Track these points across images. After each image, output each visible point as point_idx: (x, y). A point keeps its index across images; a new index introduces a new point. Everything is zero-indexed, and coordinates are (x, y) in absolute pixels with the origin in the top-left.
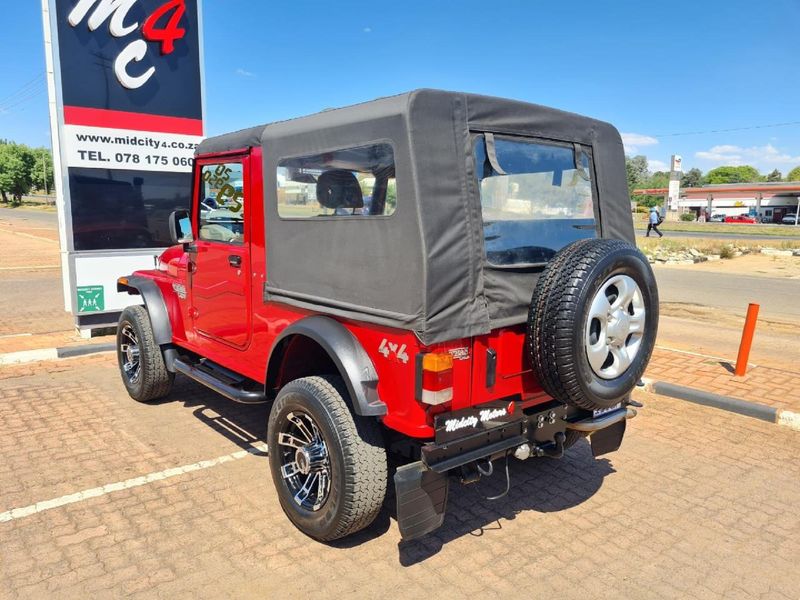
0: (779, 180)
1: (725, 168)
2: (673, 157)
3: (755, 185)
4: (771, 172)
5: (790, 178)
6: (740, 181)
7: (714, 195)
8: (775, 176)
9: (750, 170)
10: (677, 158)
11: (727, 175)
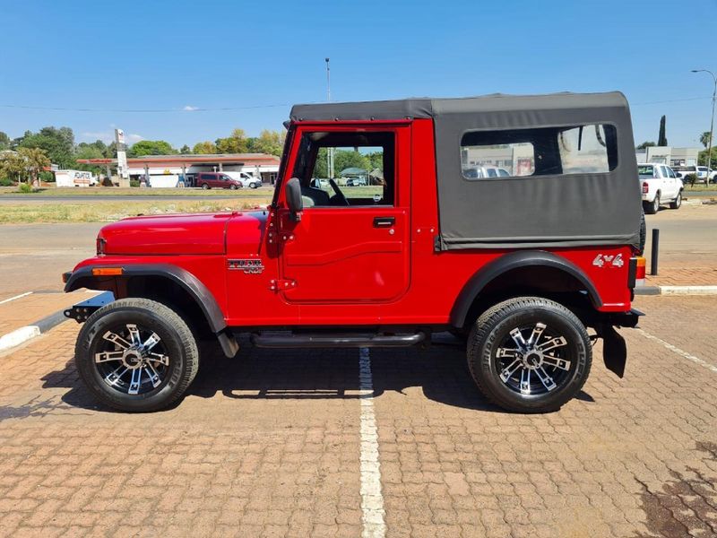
0: (188, 153)
1: (146, 142)
2: (116, 130)
3: (173, 157)
4: (182, 147)
5: (196, 152)
6: (160, 154)
7: (149, 164)
8: (185, 150)
9: (165, 144)
10: (120, 131)
11: (148, 148)
